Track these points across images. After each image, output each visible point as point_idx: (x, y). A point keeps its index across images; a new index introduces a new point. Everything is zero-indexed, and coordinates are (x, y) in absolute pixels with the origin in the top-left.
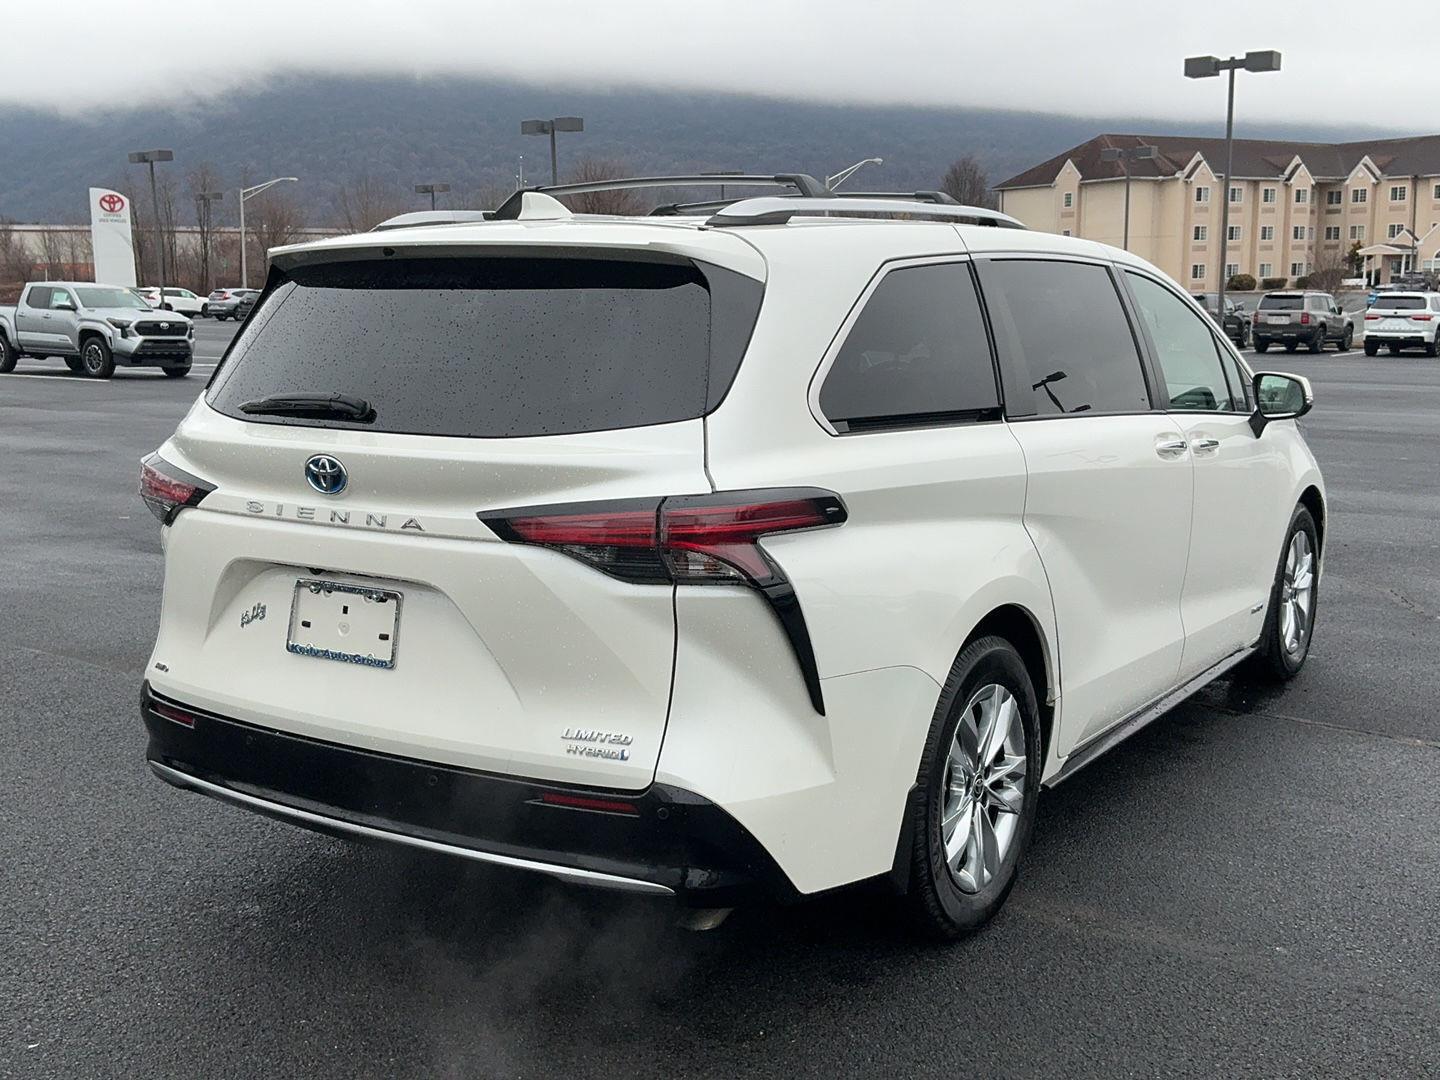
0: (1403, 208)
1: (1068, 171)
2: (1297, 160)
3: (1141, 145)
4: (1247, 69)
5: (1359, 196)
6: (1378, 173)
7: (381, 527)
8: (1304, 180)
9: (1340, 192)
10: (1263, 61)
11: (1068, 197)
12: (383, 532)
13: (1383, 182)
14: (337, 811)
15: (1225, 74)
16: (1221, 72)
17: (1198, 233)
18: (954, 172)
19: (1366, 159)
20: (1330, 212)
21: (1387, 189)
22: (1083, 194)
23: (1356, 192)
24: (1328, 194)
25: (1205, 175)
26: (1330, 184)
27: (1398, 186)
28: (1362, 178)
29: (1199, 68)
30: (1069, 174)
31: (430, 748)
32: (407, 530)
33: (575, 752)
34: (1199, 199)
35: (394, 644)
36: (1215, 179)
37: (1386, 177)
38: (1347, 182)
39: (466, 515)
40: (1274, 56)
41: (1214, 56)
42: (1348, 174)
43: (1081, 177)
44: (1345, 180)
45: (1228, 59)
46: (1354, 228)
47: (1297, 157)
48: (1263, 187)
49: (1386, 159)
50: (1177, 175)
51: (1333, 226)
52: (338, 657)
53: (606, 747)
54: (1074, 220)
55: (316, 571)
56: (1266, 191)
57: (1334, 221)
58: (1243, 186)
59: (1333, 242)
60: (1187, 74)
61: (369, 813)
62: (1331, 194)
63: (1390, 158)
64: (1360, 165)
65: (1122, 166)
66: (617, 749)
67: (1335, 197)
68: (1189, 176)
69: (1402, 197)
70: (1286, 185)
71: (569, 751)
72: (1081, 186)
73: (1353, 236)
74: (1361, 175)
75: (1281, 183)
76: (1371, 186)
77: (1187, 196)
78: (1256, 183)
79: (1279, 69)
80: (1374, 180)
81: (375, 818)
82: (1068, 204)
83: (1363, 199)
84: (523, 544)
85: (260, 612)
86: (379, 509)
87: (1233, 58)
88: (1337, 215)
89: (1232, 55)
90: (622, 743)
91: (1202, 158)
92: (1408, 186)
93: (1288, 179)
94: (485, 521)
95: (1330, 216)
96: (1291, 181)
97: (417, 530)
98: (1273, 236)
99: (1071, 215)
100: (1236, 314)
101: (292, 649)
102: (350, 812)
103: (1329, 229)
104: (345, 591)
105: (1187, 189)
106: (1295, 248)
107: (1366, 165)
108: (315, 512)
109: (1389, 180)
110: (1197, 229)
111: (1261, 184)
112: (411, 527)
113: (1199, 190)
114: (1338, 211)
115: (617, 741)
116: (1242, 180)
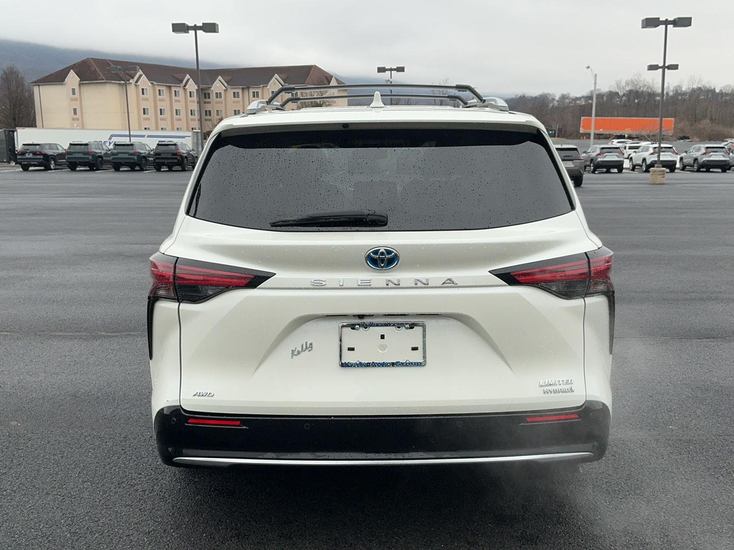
0: (239, 102)
1: (72, 76)
2: (188, 76)
3: (110, 65)
4: (204, 31)
5: (218, 95)
6: (226, 85)
7: (426, 285)
8: (192, 86)
9: (209, 94)
10: (210, 28)
11: (73, 90)
12: (427, 288)
13: (229, 89)
14: (383, 456)
15: (192, 32)
16: (190, 31)
17: (145, 111)
18: (5, 73)
19: (220, 78)
20: (205, 103)
21: (231, 92)
22: (82, 90)
23: (217, 93)
24: (204, 94)
25: (144, 82)
26: (206, 89)
27: (236, 91)
28: (219, 87)
29: (179, 28)
30: (72, 78)
31: (459, 406)
32: (445, 285)
33: (548, 393)
34: (143, 94)
35: (424, 352)
36: (150, 84)
37: (229, 87)
38: (212, 88)
39: (483, 273)
40: (216, 26)
41: (186, 23)
42: (212, 85)
43: (79, 80)
44: (211, 87)
45: (193, 25)
46: (217, 111)
47: (188, 75)
48: (173, 89)
49: (229, 78)
50: (131, 81)
51: (208, 110)
52: (383, 365)
53: (562, 387)
54: (78, 102)
55: (361, 317)
56: (175, 91)
57: (208, 107)
58: (164, 88)
59: (208, 117)
60: (173, 31)
61: (408, 452)
62: (205, 94)
63: (230, 78)
64: (217, 81)
65: (101, 75)
66: (568, 387)
67: (207, 96)
68: (137, 82)
69: (238, 97)
70: (184, 89)
71: (544, 393)
72: (80, 85)
73: (218, 115)
74: (218, 85)
75: (182, 88)
76: (223, 91)
77: (137, 92)
78: (170, 87)
79: (218, 32)
80: (224, 88)
81: (413, 453)
82: (74, 93)
83: (221, 97)
84: (522, 285)
85: (309, 347)
86: (423, 275)
87: (195, 25)
88: (208, 105)
89: (195, 23)
90: (569, 384)
91: (142, 73)
92: (240, 91)
93: (185, 86)
94: (496, 275)
95: (206, 105)
96: (187, 87)
97: (452, 285)
98: (181, 114)
99: (76, 100)
100: (191, 153)
101: (343, 365)
102: (393, 454)
103: (206, 111)
104: (382, 326)
105: (136, 88)
106: (192, 120)
107: (220, 81)
108: (372, 281)
109: (231, 88)
110: (144, 109)
111: (172, 88)
112: (449, 283)
113: (143, 89)
114: (209, 103)
115: (567, 383)
116: (163, 85)
